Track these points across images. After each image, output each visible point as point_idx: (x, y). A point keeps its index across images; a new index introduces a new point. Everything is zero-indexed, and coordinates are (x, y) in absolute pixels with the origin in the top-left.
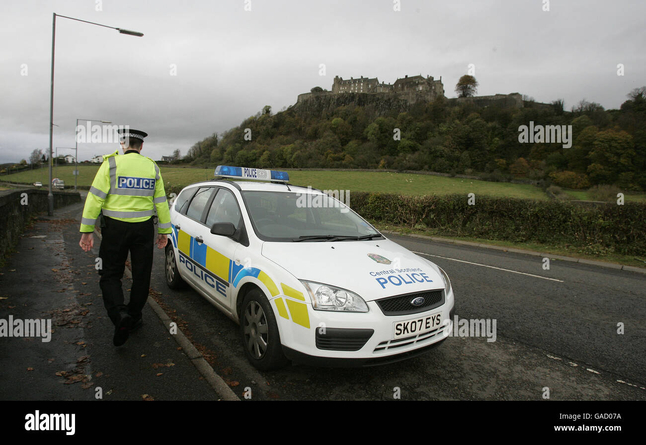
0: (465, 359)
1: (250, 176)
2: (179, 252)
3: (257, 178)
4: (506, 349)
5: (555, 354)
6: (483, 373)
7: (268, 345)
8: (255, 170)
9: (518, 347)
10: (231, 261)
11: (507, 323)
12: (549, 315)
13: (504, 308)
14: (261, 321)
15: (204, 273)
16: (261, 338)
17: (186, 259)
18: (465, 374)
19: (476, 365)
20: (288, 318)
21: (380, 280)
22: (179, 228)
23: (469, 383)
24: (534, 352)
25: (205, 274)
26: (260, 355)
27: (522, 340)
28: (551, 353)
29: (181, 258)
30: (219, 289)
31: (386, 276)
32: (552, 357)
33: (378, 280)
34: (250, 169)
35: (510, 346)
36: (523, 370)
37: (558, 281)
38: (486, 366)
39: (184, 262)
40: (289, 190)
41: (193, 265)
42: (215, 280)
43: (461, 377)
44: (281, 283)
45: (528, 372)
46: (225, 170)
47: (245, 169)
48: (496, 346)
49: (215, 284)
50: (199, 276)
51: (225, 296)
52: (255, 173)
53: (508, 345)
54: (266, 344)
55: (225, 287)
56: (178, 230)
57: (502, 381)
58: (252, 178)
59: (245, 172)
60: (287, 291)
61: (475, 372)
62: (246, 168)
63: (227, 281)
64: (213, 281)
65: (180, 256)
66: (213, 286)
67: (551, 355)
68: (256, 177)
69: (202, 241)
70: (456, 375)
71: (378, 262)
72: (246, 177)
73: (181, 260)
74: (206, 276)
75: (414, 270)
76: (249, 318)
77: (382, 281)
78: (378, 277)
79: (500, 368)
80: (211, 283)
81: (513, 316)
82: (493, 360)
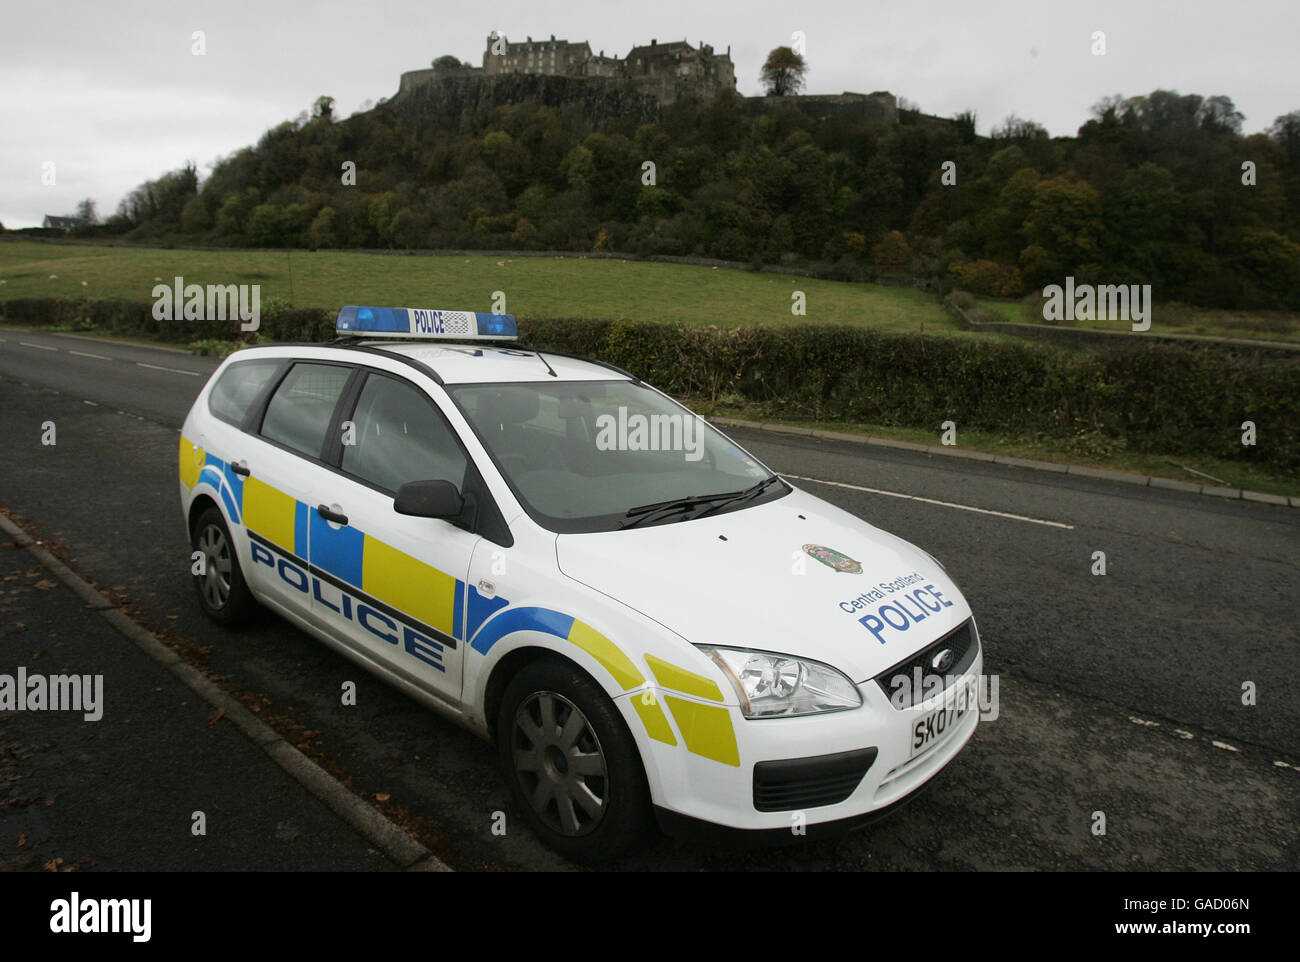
0: (990, 753)
1: (429, 331)
2: (251, 534)
3: (446, 335)
4: (1050, 712)
5: (1142, 713)
6: (1041, 784)
7: (607, 806)
8: (440, 314)
9: (1068, 703)
10: (459, 585)
11: (1020, 644)
12: (1085, 614)
13: (996, 606)
14: (578, 743)
15: (355, 602)
16: (583, 785)
17: (277, 557)
18: (1009, 793)
19: (1018, 766)
20: (674, 743)
21: (868, 622)
22: (246, 473)
23: (1030, 817)
24: (1101, 712)
25: (359, 607)
26: (577, 825)
27: (1067, 684)
28: (1133, 710)
29: (259, 553)
30: (417, 650)
31: (872, 609)
32: (1141, 722)
33: (863, 621)
34: (428, 311)
35: (1054, 704)
36: (1107, 763)
37: (1063, 526)
38: (1037, 764)
39: (270, 563)
40: (552, 373)
41: (310, 576)
42: (400, 625)
43: (1008, 804)
44: (646, 655)
45: (1118, 766)
46: (364, 317)
47: (416, 313)
48: (1028, 708)
49: (400, 634)
50: (337, 610)
51: (442, 669)
52: (441, 322)
53: (1048, 701)
54: (599, 801)
55: (441, 649)
56: (241, 477)
57: (1085, 800)
58: (434, 335)
59: (417, 322)
60: (665, 674)
61: (1026, 784)
62: (419, 311)
63: (448, 633)
64: (392, 626)
65: (254, 548)
66: (393, 640)
67: (1137, 717)
68: (442, 331)
69: (343, 520)
70: (998, 800)
71: (838, 570)
72: (420, 334)
73: (256, 558)
74: (362, 612)
75: (910, 580)
76: (534, 733)
77: (873, 624)
78: (861, 613)
79: (1065, 766)
80: (387, 630)
81: (1022, 622)
82: (1041, 746)
